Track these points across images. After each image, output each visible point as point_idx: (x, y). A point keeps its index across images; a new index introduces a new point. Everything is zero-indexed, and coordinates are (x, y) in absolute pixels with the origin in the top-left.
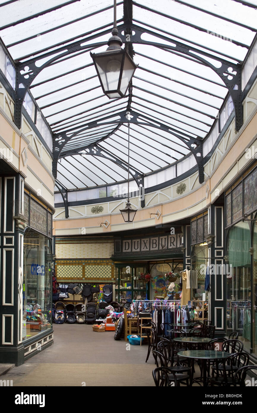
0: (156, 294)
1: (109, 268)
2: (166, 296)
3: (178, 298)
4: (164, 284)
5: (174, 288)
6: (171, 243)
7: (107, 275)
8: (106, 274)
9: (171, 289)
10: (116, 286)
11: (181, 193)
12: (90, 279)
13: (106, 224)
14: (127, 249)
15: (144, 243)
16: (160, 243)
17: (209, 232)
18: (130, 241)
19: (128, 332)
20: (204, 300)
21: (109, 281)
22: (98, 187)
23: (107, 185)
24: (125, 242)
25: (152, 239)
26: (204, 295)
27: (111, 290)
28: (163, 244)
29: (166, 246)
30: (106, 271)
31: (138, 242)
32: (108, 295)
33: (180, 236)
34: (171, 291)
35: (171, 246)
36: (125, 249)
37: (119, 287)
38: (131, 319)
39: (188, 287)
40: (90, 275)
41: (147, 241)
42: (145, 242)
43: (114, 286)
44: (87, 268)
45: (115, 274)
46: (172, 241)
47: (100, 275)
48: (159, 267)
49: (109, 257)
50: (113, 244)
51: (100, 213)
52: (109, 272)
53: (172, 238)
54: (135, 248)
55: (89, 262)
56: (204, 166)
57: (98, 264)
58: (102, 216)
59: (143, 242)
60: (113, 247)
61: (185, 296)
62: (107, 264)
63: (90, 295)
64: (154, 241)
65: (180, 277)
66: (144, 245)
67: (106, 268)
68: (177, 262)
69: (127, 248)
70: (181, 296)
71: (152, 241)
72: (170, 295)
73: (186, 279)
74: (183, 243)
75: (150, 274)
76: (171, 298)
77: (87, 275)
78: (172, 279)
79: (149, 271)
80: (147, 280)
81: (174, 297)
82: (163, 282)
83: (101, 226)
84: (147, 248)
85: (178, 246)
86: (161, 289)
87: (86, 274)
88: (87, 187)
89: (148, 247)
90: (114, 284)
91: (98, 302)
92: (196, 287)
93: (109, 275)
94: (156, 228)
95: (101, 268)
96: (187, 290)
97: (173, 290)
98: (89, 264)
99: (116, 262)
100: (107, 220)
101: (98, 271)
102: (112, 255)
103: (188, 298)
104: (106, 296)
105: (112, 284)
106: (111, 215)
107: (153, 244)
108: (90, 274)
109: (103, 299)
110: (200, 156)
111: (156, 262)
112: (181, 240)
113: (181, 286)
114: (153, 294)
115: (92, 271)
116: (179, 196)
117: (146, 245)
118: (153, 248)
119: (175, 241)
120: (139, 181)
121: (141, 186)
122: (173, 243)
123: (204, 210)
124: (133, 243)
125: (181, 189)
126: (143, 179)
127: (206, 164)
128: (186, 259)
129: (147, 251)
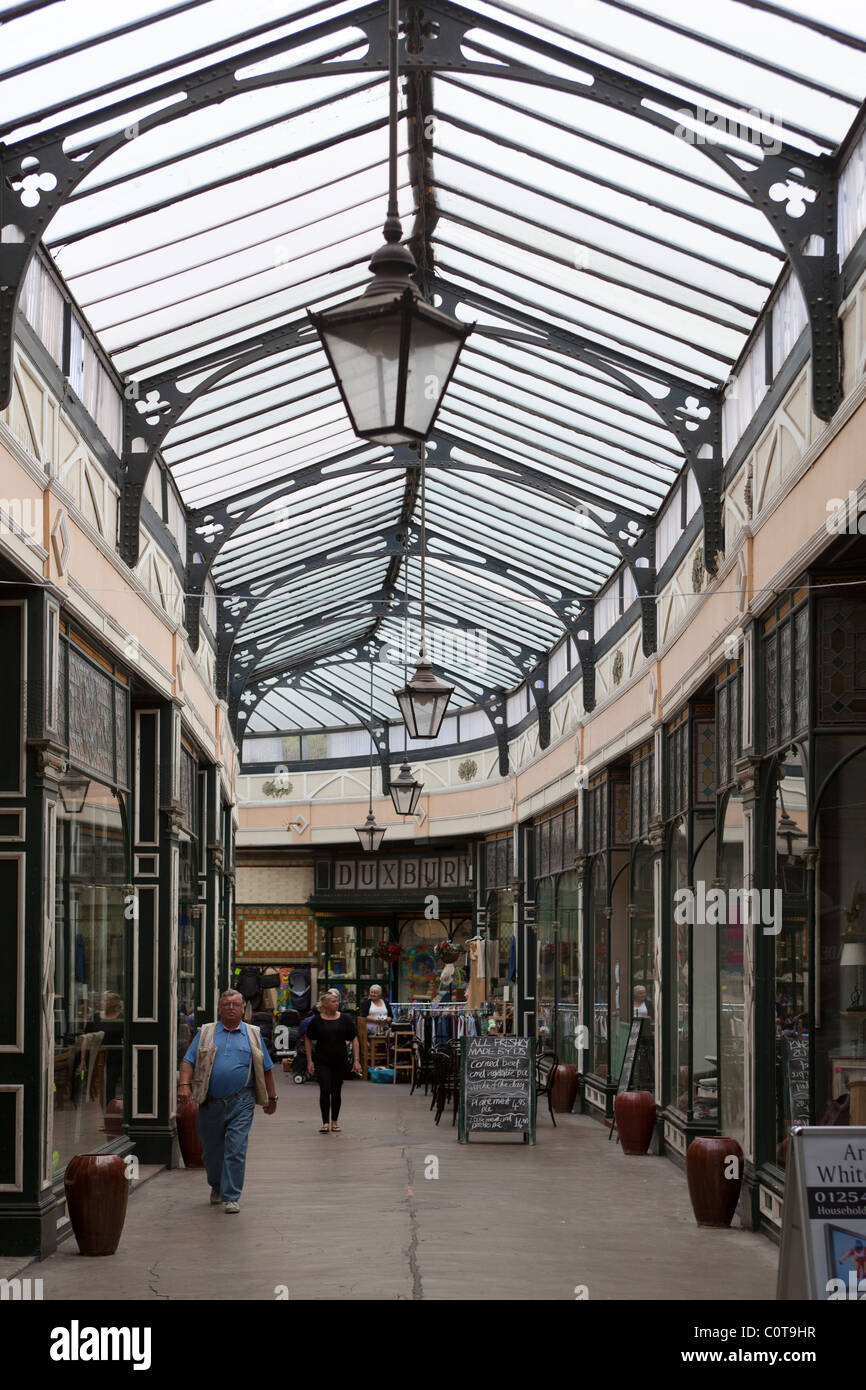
0: (412, 990)
1: (302, 927)
2: (435, 995)
3: (462, 998)
4: (431, 967)
5: (453, 976)
6: (446, 874)
7: (298, 945)
8: (294, 942)
9: (446, 979)
10: (319, 971)
11: (468, 779)
12: (257, 954)
13: (299, 824)
14: (344, 882)
15: (387, 869)
16: (424, 872)
18: (352, 864)
19: (369, 1061)
20: (506, 998)
21: (303, 961)
22: (278, 734)
23: (301, 733)
24: (342, 866)
25: (404, 862)
26: (506, 989)
27: (308, 982)
28: (430, 875)
29: (436, 880)
30: (294, 934)
31: (372, 866)
32: (300, 993)
33: (465, 861)
34: (447, 983)
35: (446, 881)
36: (341, 884)
37: (326, 973)
38: (374, 1036)
39: (480, 974)
40: (257, 945)
41: (393, 865)
42: (389, 867)
43: (314, 971)
44: (250, 927)
45: (316, 941)
46: (449, 872)
47: (279, 945)
48: (420, 925)
49: (304, 901)
50: (312, 869)
51: (284, 796)
52: (301, 938)
53: (449, 864)
54: (363, 881)
55: (254, 912)
56: (509, 743)
57: (276, 918)
58: (290, 806)
59: (383, 868)
60: (313, 876)
61: (475, 992)
62: (298, 918)
63: (256, 996)
64: (410, 868)
65: (465, 952)
66: (386, 875)
67: (294, 927)
68: (459, 917)
69: (345, 880)
70: (467, 993)
71: (403, 867)
72: (444, 992)
73: (476, 957)
74: (471, 878)
75: (398, 941)
76: (446, 998)
77: (250, 945)
78: (448, 957)
79: (395, 936)
80: (392, 956)
81: (454, 997)
82: (427, 962)
83: (289, 830)
84: (392, 883)
85: (463, 884)
86: (423, 979)
87: (246, 941)
88: (253, 731)
89: (396, 881)
90: (315, 966)
91: (276, 1012)
92: (496, 975)
93: (303, 946)
94: (416, 843)
95: (283, 927)
96: (479, 980)
97: (451, 980)
98: (254, 918)
99: (318, 914)
100: (302, 815)
101: (276, 934)
102: (311, 897)
103: (481, 998)
104: (297, 996)
105: (308, 966)
106: (311, 805)
107: (407, 873)
108: (257, 941)
109: (288, 1004)
110: (501, 723)
111: (412, 916)
112: (467, 869)
113: (467, 973)
114: (405, 990)
115: (261, 934)
116: (463, 784)
117: (389, 876)
118: (406, 882)
119: (456, 870)
120: (378, 735)
121: (382, 745)
122: (450, 875)
123: (506, 827)
124: (361, 870)
125: (468, 771)
126: (387, 732)
127: (512, 742)
128: (478, 914)
129: (393, 890)
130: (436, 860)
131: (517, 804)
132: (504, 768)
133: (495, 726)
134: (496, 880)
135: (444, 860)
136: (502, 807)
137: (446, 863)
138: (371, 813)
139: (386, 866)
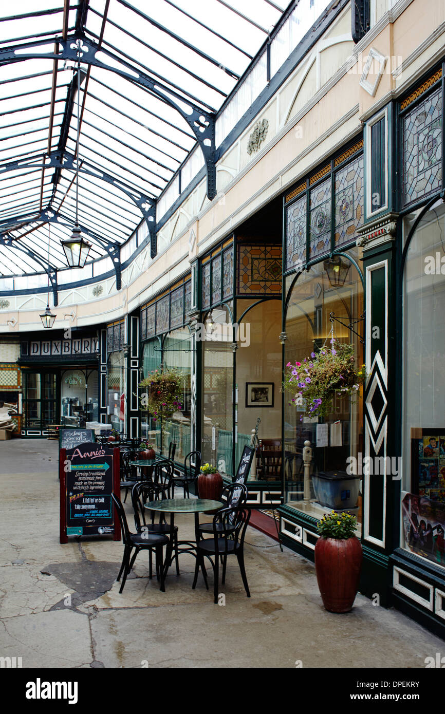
6: (85, 347)
11: (98, 295)
13: (13, 322)
15: (55, 345)
16: (73, 347)
17: (126, 342)
18: (39, 343)
23: (15, 276)
24: (34, 344)
25: (64, 342)
28: (77, 348)
29: (80, 351)
30: (11, 377)
31: (48, 344)
33: (94, 340)
35: (85, 350)
36: (33, 352)
41: (58, 343)
42: (57, 344)
45: (21, 381)
46: (86, 345)
49: (13, 361)
50: (19, 345)
51: (6, 308)
52: (14, 379)
54: (44, 351)
56: (121, 272)
58: (8, 313)
59: (54, 345)
60: (20, 349)
64: (67, 344)
66: (55, 348)
68: (91, 369)
69: (35, 351)
71: (64, 345)
74: (97, 348)
79: (60, 378)
83: (7, 324)
84: (58, 352)
85: (93, 352)
89: (60, 351)
99: (22, 367)
100: (15, 317)
102: (19, 359)
106: (18, 312)
107: (65, 347)
110: (118, 262)
112: (96, 344)
116: (95, 298)
117: (57, 349)
118: (65, 352)
119: (90, 345)
120: (52, 276)
121: (54, 281)
122: (87, 347)
123: (120, 318)
124: (43, 345)
125: (98, 292)
126: (56, 274)
127: (123, 271)
128: (101, 366)
129: (58, 355)
130: (80, 340)
131: (127, 302)
132: (119, 287)
133: (115, 263)
134: (113, 347)
135: (84, 340)
136: (117, 307)
137: (85, 341)
138: (48, 306)
139: (55, 343)
